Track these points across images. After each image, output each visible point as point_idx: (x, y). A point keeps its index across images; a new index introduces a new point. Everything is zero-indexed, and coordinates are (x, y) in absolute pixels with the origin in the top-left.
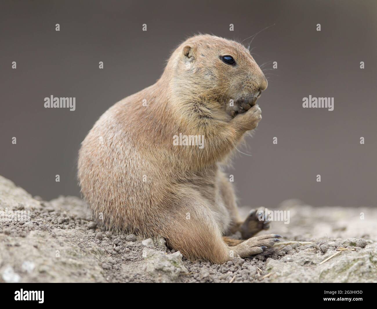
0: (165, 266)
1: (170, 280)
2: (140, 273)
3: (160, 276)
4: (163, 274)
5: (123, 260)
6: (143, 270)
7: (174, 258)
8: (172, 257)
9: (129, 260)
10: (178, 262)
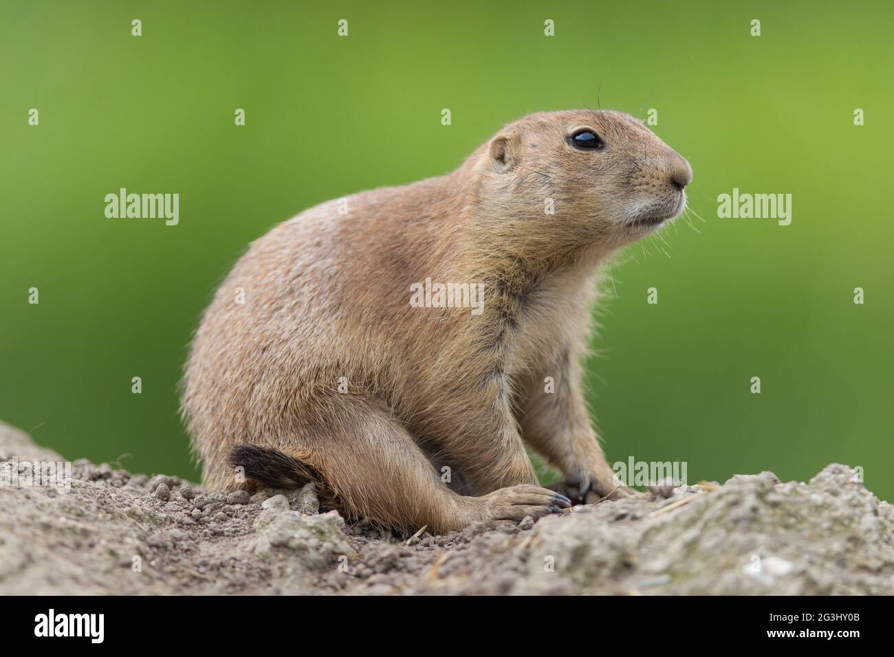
0: (293, 538)
1: (304, 568)
2: (238, 558)
3: (281, 560)
4: (289, 555)
5: (205, 535)
6: (248, 552)
7: (319, 523)
8: (314, 521)
9: (222, 534)
10: (330, 532)
